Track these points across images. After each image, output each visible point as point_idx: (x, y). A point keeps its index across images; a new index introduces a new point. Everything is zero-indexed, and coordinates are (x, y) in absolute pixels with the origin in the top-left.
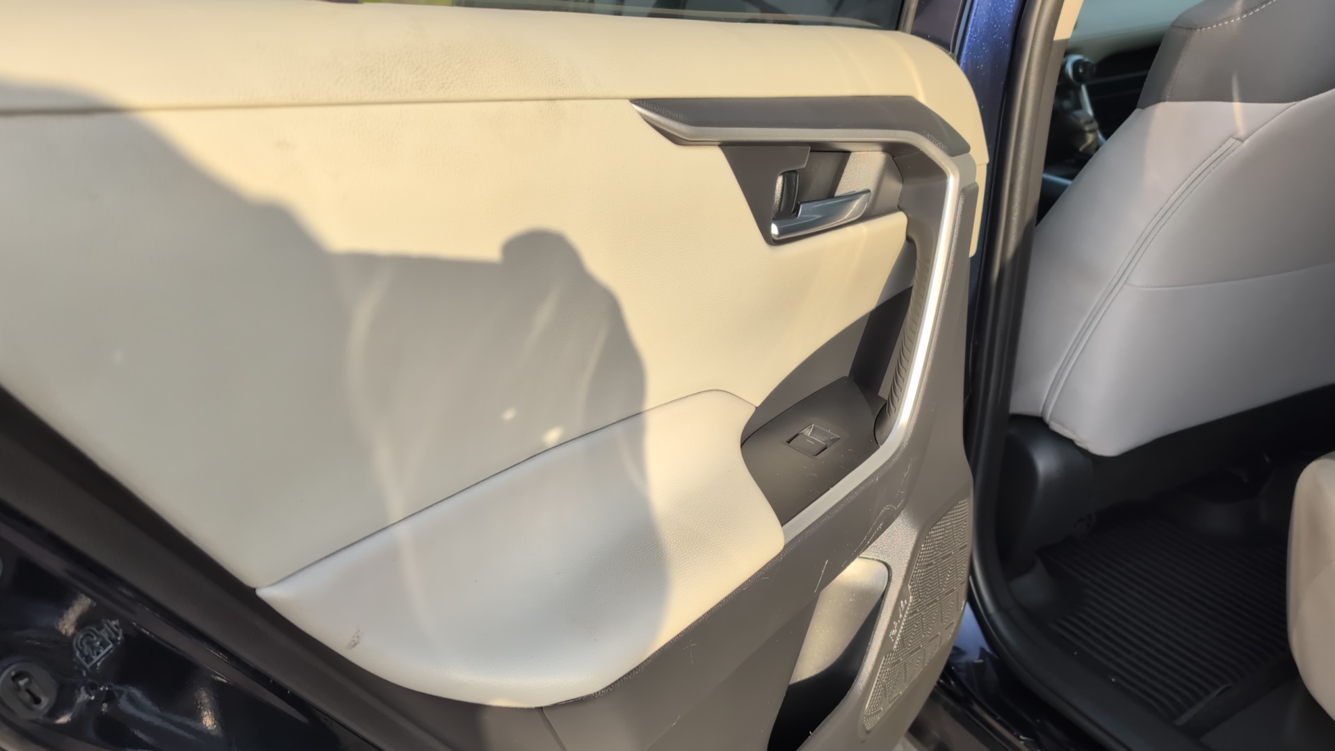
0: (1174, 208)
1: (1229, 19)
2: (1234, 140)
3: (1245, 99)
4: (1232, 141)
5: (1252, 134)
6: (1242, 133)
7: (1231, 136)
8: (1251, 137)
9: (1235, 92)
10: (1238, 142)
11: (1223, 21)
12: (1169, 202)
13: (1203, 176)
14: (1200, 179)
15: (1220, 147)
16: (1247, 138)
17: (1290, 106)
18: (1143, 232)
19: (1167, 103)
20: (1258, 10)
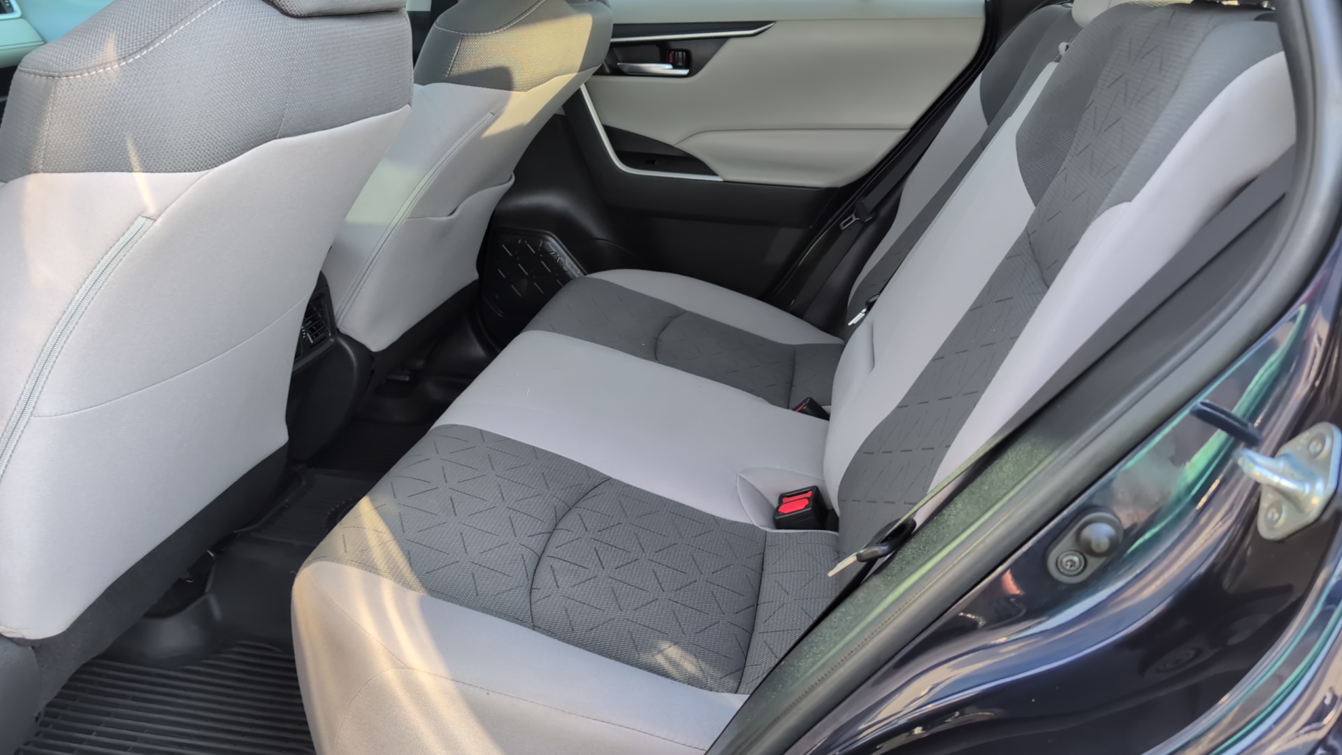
0: (81, 310)
1: (104, 65)
2: (145, 219)
3: (148, 169)
4: (141, 220)
5: (164, 211)
6: (152, 211)
7: (139, 215)
8: (163, 215)
9: (134, 160)
10: (149, 222)
11: (95, 67)
12: (73, 303)
13: (112, 266)
14: (108, 270)
15: (128, 229)
16: (160, 216)
17: (202, 176)
18: (45, 345)
19: (41, 175)
20: (139, 56)
